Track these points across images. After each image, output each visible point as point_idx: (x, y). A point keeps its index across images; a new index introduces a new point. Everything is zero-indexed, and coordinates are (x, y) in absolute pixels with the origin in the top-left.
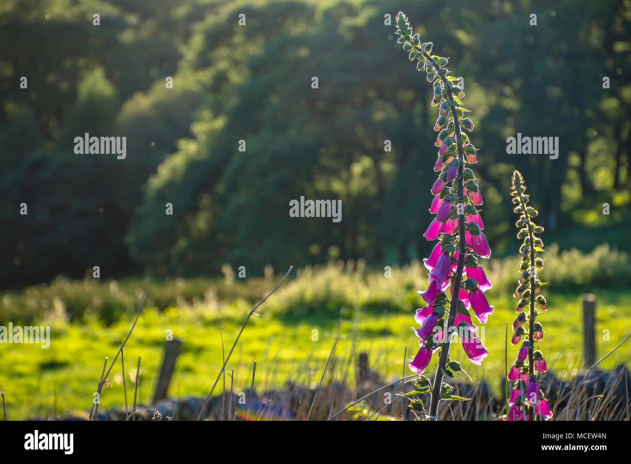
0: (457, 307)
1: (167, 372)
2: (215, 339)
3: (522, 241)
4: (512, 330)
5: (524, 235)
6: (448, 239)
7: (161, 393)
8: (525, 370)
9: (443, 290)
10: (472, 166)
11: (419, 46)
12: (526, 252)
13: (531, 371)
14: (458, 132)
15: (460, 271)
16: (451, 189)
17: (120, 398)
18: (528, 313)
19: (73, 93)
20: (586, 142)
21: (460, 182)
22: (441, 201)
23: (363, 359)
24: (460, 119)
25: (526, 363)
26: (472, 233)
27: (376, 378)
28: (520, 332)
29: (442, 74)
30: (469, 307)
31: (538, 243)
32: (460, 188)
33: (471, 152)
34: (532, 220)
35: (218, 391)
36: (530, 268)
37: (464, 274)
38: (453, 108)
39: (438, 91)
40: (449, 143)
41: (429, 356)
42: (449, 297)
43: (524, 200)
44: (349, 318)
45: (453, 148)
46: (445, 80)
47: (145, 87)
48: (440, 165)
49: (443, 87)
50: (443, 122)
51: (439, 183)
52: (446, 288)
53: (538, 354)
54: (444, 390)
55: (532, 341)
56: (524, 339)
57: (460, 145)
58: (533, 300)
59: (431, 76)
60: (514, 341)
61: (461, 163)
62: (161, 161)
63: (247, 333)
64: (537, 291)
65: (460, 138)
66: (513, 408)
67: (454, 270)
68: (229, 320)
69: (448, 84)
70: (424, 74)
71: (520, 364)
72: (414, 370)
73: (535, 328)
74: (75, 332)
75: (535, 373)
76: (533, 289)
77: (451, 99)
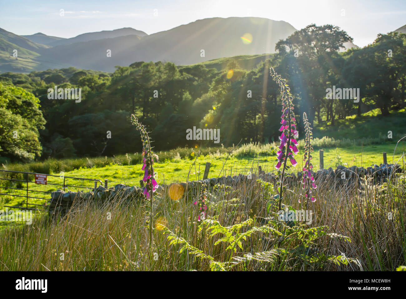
0: (289, 150)
1: (207, 172)
2: (220, 163)
3: (306, 132)
4: (304, 158)
5: (307, 130)
6: (286, 131)
7: (205, 177)
8: (307, 168)
9: (285, 146)
10: (292, 110)
11: (277, 76)
12: (307, 135)
13: (309, 168)
14: (288, 101)
15: (289, 140)
16: (287, 117)
17: (195, 178)
18: (308, 153)
19: (181, 98)
20: (320, 108)
21: (289, 114)
22: (284, 120)
23: (260, 167)
24: (289, 97)
25: (308, 166)
26: (293, 129)
27: (264, 172)
28: (306, 158)
29: (284, 84)
30: (292, 150)
31: (311, 132)
32: (289, 117)
33: (292, 106)
34: (309, 126)
35: (220, 177)
36: (308, 140)
37: (291, 141)
38: (287, 94)
39: (283, 89)
40: (286, 103)
41: (281, 164)
42: (286, 148)
43: (307, 121)
44: (256, 157)
45: (287, 105)
46: (284, 86)
47: (200, 96)
48: (283, 110)
49: (284, 88)
50: (284, 98)
51: (283, 115)
52: (286, 145)
53: (311, 164)
54: (285, 174)
55: (309, 160)
56: (307, 159)
57: (289, 104)
58: (309, 149)
59: (280, 85)
60: (304, 160)
61: (289, 109)
62: (205, 116)
63: (228, 161)
64: (310, 146)
65: (289, 102)
66: (304, 179)
67: (288, 140)
68: (223, 158)
69: (285, 87)
70: (278, 84)
71: (306, 167)
72: (277, 168)
73: (310, 156)
74: (183, 161)
75: (310, 169)
76: (309, 146)
77: (286, 91)
